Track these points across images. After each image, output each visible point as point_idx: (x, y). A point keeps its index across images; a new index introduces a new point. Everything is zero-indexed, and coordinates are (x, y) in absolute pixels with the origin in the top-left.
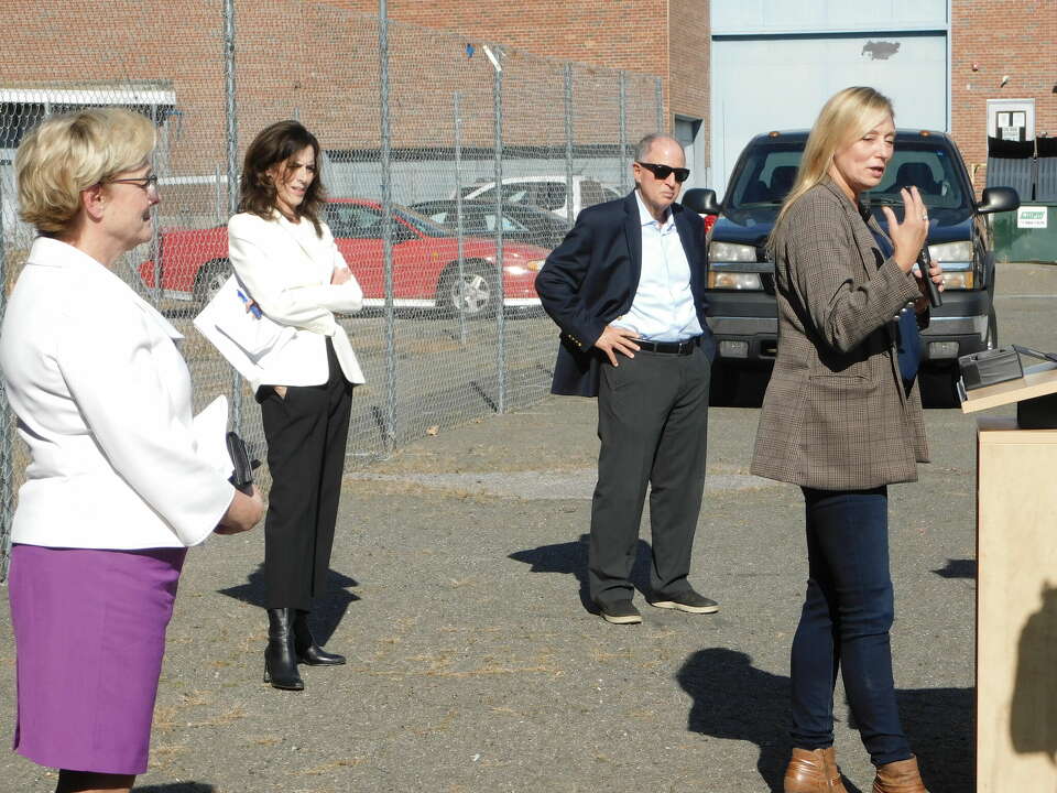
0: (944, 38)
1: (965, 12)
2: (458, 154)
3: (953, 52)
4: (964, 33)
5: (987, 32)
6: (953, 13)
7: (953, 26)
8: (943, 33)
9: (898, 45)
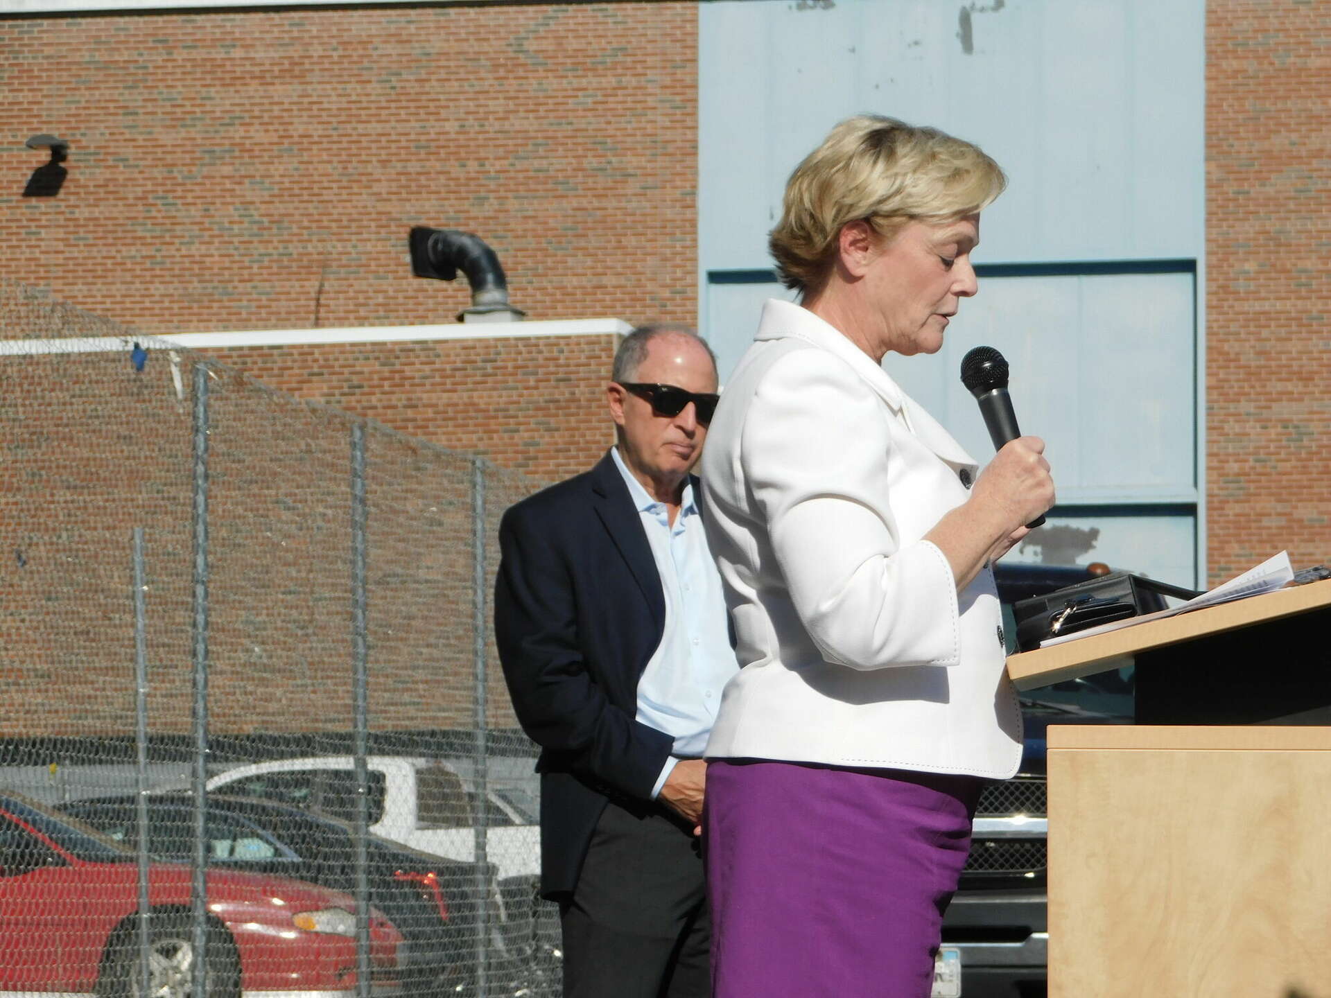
0: (1189, 521)
1: (1233, 467)
2: (142, 745)
3: (1211, 550)
4: (1232, 510)
5: (1280, 508)
6: (1209, 468)
7: (1210, 495)
8: (1188, 510)
9: (1094, 534)
